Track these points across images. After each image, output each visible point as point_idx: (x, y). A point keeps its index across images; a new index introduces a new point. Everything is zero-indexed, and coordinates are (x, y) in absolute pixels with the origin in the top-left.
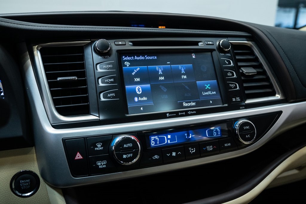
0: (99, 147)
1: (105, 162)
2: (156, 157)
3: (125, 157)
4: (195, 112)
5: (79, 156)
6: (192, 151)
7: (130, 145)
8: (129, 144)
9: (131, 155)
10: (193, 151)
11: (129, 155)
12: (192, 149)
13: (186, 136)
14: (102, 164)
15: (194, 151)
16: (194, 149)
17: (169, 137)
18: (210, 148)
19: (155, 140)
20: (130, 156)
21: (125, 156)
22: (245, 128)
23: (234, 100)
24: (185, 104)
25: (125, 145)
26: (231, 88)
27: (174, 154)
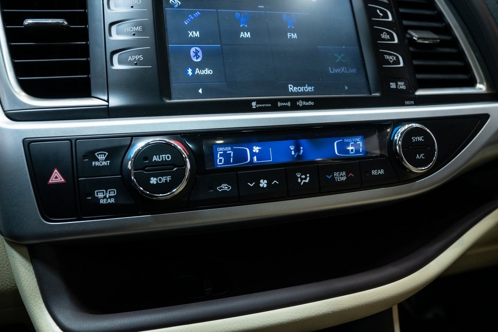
0: (102, 160)
1: (113, 193)
2: (225, 187)
3: (155, 183)
4: (311, 103)
5: (56, 177)
6: (302, 179)
7: (167, 157)
8: (164, 156)
9: (168, 179)
10: (304, 179)
11: (163, 179)
12: (303, 177)
13: (291, 151)
14: (105, 196)
15: (307, 181)
16: (308, 175)
17: (256, 149)
18: (341, 177)
19: (226, 155)
20: (166, 181)
21: (155, 179)
22: (415, 139)
23: (393, 85)
24: (291, 88)
25: (155, 156)
26: (387, 62)
27: (263, 183)
